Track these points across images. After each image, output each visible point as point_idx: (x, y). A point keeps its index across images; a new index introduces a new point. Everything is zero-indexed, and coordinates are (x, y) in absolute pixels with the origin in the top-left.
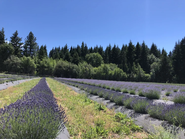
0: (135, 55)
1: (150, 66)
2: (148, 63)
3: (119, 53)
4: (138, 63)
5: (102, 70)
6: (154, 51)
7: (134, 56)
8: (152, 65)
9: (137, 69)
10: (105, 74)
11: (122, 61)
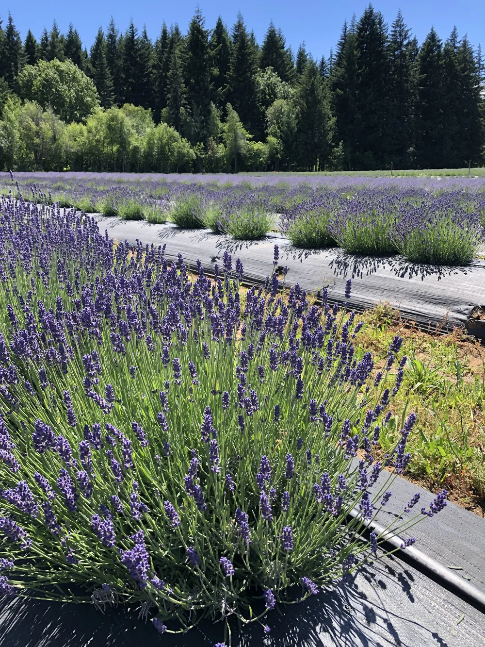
0: (216, 71)
1: (264, 112)
2: (258, 100)
3: (150, 63)
4: (229, 105)
5: (101, 135)
6: (274, 56)
7: (211, 74)
8: (270, 111)
9: (226, 127)
10: (115, 149)
11: (169, 96)
